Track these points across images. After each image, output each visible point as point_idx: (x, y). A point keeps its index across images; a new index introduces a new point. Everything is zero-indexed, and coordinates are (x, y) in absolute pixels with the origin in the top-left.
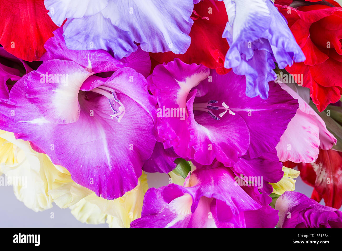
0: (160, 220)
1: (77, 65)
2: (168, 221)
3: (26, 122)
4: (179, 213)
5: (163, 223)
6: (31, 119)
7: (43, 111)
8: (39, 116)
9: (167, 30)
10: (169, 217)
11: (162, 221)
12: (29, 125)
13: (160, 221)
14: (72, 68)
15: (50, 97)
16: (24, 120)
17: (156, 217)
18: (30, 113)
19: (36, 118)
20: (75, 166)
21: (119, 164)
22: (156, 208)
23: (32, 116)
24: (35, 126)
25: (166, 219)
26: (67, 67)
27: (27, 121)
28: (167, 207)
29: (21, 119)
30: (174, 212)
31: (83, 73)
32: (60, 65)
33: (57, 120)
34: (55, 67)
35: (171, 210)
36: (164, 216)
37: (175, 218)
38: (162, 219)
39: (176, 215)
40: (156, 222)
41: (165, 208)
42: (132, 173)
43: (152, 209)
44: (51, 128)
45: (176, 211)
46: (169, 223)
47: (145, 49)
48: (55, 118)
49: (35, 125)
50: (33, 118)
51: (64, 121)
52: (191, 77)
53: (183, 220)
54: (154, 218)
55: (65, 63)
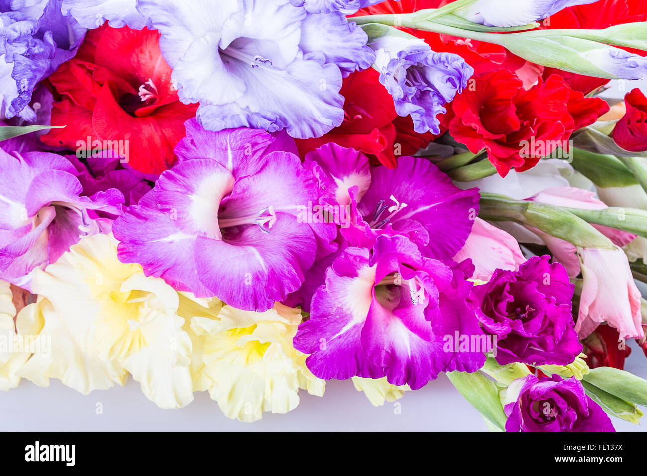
0: (333, 322)
1: (216, 163)
2: (343, 324)
3: (159, 241)
4: (354, 313)
5: (337, 326)
6: (165, 236)
7: (179, 223)
8: (175, 232)
9: (316, 107)
10: (344, 319)
11: (336, 323)
12: (163, 244)
13: (333, 324)
14: (210, 169)
15: (186, 208)
16: (156, 239)
17: (328, 318)
18: (164, 228)
19: (172, 233)
20: (222, 284)
21: (275, 268)
22: (326, 309)
23: (166, 231)
24: (170, 245)
25: (340, 321)
26: (204, 168)
27: (160, 239)
28: (339, 306)
29: (153, 238)
30: (349, 312)
31: (223, 173)
32: (196, 167)
33: (196, 232)
34: (189, 170)
35: (345, 309)
36: (338, 317)
37: (351, 321)
38: (335, 321)
39: (351, 316)
40: (328, 325)
41: (338, 307)
42: (293, 276)
43: (323, 313)
44: (190, 245)
45: (352, 310)
46: (344, 326)
47: (292, 134)
48: (194, 230)
49: (170, 243)
50: (167, 233)
51: (205, 233)
52: (350, 177)
53: (361, 322)
54: (326, 320)
55: (201, 162)
